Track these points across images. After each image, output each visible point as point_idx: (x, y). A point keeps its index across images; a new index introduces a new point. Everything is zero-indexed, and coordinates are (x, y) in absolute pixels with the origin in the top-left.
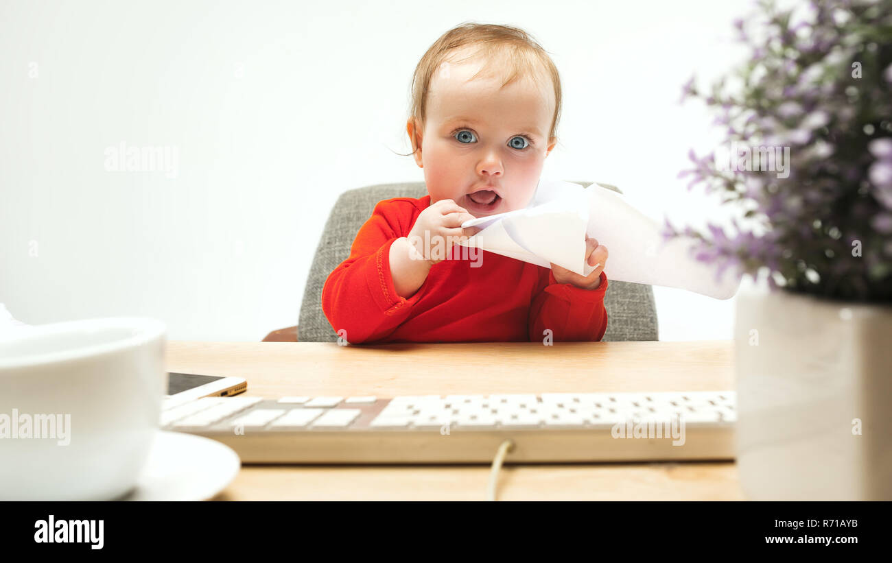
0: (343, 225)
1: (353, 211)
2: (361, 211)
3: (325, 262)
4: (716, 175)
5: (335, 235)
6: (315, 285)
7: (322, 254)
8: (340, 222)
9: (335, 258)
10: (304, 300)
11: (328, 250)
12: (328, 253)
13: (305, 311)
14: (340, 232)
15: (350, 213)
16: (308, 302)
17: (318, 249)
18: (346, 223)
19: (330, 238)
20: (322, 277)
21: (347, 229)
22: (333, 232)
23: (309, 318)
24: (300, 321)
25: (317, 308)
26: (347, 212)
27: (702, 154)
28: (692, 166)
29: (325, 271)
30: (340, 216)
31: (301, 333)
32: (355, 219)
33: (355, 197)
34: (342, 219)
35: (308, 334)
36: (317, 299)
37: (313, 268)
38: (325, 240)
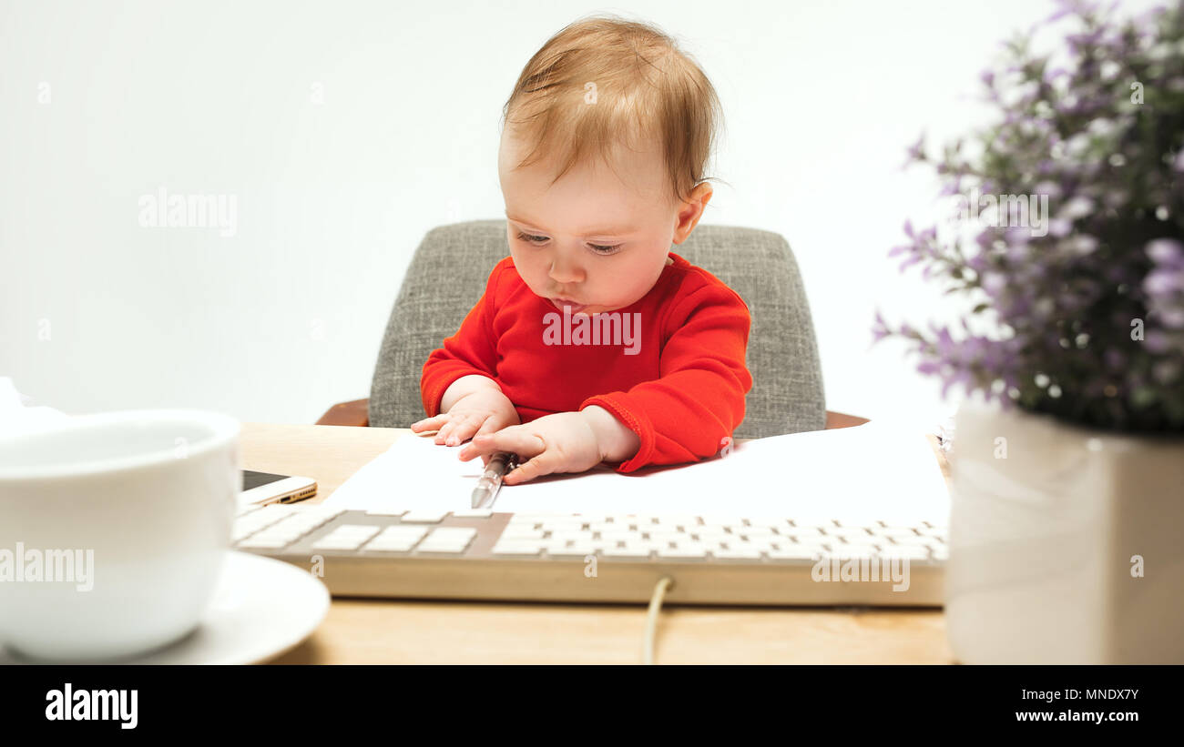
0: (430, 272)
1: (444, 254)
2: (455, 254)
3: (407, 318)
4: (938, 256)
5: (419, 284)
6: (394, 348)
7: (403, 308)
8: (427, 266)
9: (419, 313)
10: (377, 367)
11: (410, 303)
12: (410, 307)
13: (378, 380)
14: (426, 281)
15: (439, 257)
16: (384, 369)
17: (397, 301)
18: (434, 268)
19: (413, 288)
20: (401, 337)
21: (435, 277)
22: (418, 280)
23: (383, 390)
24: (373, 392)
25: (395, 378)
26: (436, 255)
27: (919, 228)
28: (906, 241)
29: (405, 329)
30: (426, 259)
31: (373, 408)
32: (446, 264)
33: (446, 236)
34: (430, 263)
35: (383, 410)
36: (394, 365)
37: (391, 326)
38: (406, 290)
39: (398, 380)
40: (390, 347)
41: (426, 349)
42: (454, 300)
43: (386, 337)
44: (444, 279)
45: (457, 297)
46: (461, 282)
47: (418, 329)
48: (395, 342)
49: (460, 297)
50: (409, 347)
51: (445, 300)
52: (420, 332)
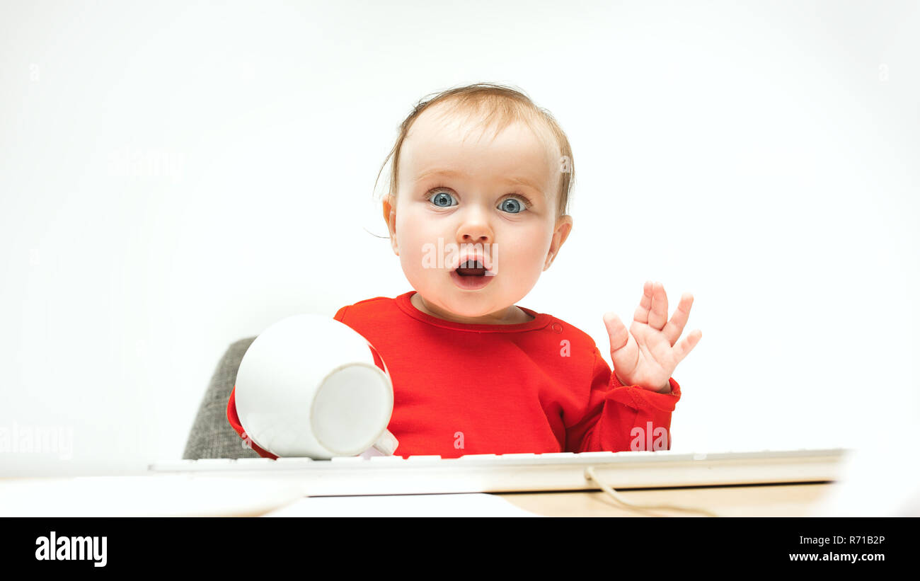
0: (234, 377)
3: (214, 419)
5: (225, 388)
6: (201, 445)
7: (210, 410)
11: (216, 405)
12: (217, 409)
14: (230, 386)
17: (202, 404)
19: (218, 392)
20: (208, 436)
22: (224, 385)
29: (212, 428)
30: (232, 366)
37: (197, 427)
38: (212, 393)
40: (197, 445)
41: (232, 446)
43: (192, 437)
47: (224, 428)
48: (202, 441)
50: (216, 444)
52: (227, 430)
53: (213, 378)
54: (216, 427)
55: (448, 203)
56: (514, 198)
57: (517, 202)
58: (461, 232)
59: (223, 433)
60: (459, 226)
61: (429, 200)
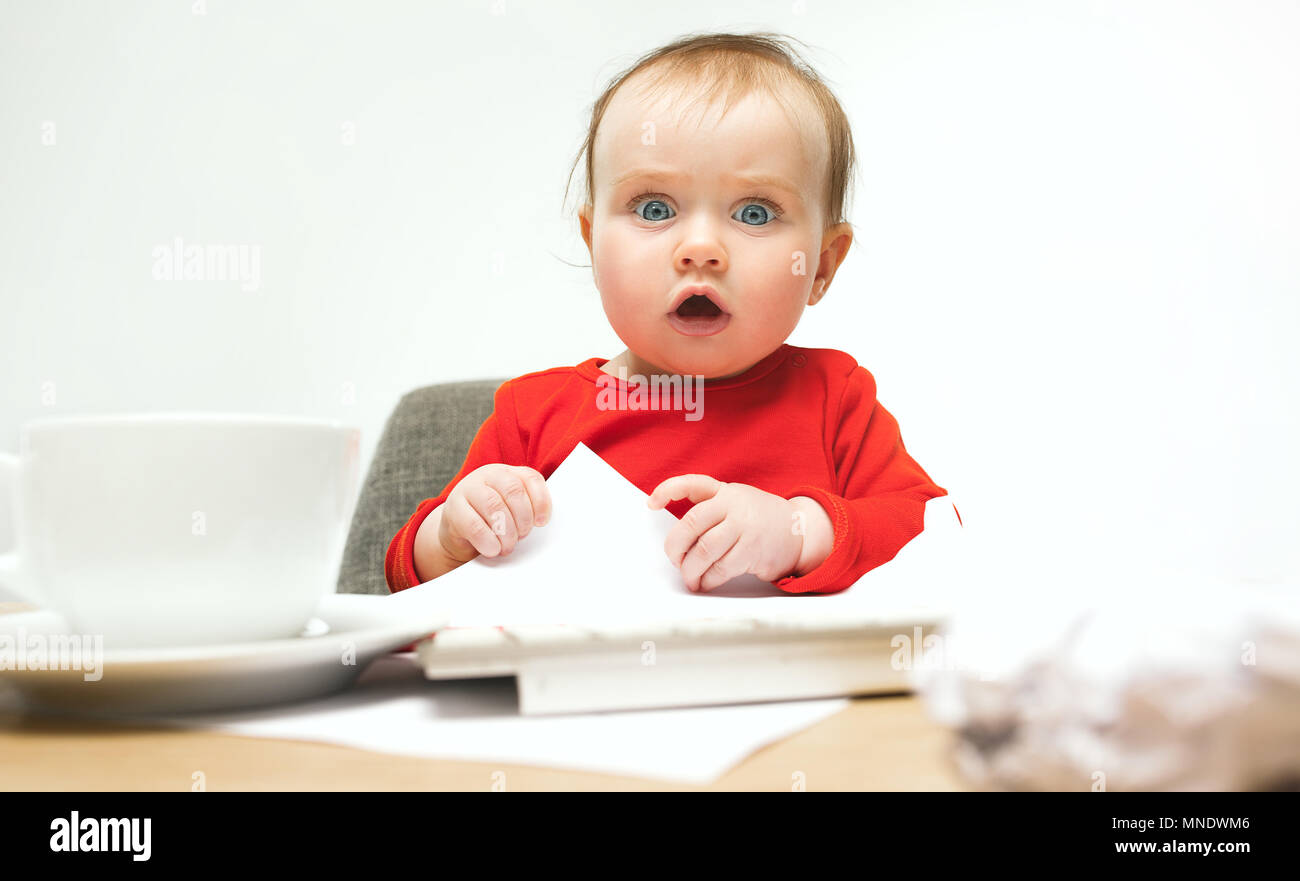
0: (411, 442)
1: (427, 421)
2: (440, 421)
3: (383, 501)
5: (396, 459)
6: (367, 540)
7: (377, 490)
8: (405, 437)
9: (398, 495)
10: (343, 566)
11: (386, 483)
12: (386, 488)
14: (405, 454)
15: (420, 424)
16: (355, 569)
18: (415, 439)
19: (387, 464)
20: (376, 526)
21: (417, 450)
22: (394, 454)
25: (371, 579)
26: (416, 422)
29: (381, 515)
30: (403, 428)
32: (430, 433)
33: (428, 399)
34: (408, 433)
36: (370, 562)
37: (361, 513)
38: (379, 466)
39: (374, 581)
40: (364, 538)
42: (444, 476)
43: (354, 527)
44: (429, 451)
45: (447, 472)
46: (451, 454)
47: (399, 514)
48: (368, 533)
49: (451, 472)
51: (431, 477)
52: (402, 518)
53: (380, 444)
54: (386, 513)
55: (663, 215)
56: (756, 203)
57: (762, 208)
58: (680, 254)
59: (396, 522)
60: (677, 247)
61: (635, 212)
